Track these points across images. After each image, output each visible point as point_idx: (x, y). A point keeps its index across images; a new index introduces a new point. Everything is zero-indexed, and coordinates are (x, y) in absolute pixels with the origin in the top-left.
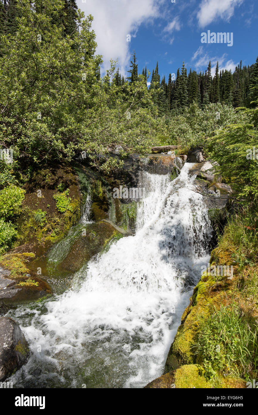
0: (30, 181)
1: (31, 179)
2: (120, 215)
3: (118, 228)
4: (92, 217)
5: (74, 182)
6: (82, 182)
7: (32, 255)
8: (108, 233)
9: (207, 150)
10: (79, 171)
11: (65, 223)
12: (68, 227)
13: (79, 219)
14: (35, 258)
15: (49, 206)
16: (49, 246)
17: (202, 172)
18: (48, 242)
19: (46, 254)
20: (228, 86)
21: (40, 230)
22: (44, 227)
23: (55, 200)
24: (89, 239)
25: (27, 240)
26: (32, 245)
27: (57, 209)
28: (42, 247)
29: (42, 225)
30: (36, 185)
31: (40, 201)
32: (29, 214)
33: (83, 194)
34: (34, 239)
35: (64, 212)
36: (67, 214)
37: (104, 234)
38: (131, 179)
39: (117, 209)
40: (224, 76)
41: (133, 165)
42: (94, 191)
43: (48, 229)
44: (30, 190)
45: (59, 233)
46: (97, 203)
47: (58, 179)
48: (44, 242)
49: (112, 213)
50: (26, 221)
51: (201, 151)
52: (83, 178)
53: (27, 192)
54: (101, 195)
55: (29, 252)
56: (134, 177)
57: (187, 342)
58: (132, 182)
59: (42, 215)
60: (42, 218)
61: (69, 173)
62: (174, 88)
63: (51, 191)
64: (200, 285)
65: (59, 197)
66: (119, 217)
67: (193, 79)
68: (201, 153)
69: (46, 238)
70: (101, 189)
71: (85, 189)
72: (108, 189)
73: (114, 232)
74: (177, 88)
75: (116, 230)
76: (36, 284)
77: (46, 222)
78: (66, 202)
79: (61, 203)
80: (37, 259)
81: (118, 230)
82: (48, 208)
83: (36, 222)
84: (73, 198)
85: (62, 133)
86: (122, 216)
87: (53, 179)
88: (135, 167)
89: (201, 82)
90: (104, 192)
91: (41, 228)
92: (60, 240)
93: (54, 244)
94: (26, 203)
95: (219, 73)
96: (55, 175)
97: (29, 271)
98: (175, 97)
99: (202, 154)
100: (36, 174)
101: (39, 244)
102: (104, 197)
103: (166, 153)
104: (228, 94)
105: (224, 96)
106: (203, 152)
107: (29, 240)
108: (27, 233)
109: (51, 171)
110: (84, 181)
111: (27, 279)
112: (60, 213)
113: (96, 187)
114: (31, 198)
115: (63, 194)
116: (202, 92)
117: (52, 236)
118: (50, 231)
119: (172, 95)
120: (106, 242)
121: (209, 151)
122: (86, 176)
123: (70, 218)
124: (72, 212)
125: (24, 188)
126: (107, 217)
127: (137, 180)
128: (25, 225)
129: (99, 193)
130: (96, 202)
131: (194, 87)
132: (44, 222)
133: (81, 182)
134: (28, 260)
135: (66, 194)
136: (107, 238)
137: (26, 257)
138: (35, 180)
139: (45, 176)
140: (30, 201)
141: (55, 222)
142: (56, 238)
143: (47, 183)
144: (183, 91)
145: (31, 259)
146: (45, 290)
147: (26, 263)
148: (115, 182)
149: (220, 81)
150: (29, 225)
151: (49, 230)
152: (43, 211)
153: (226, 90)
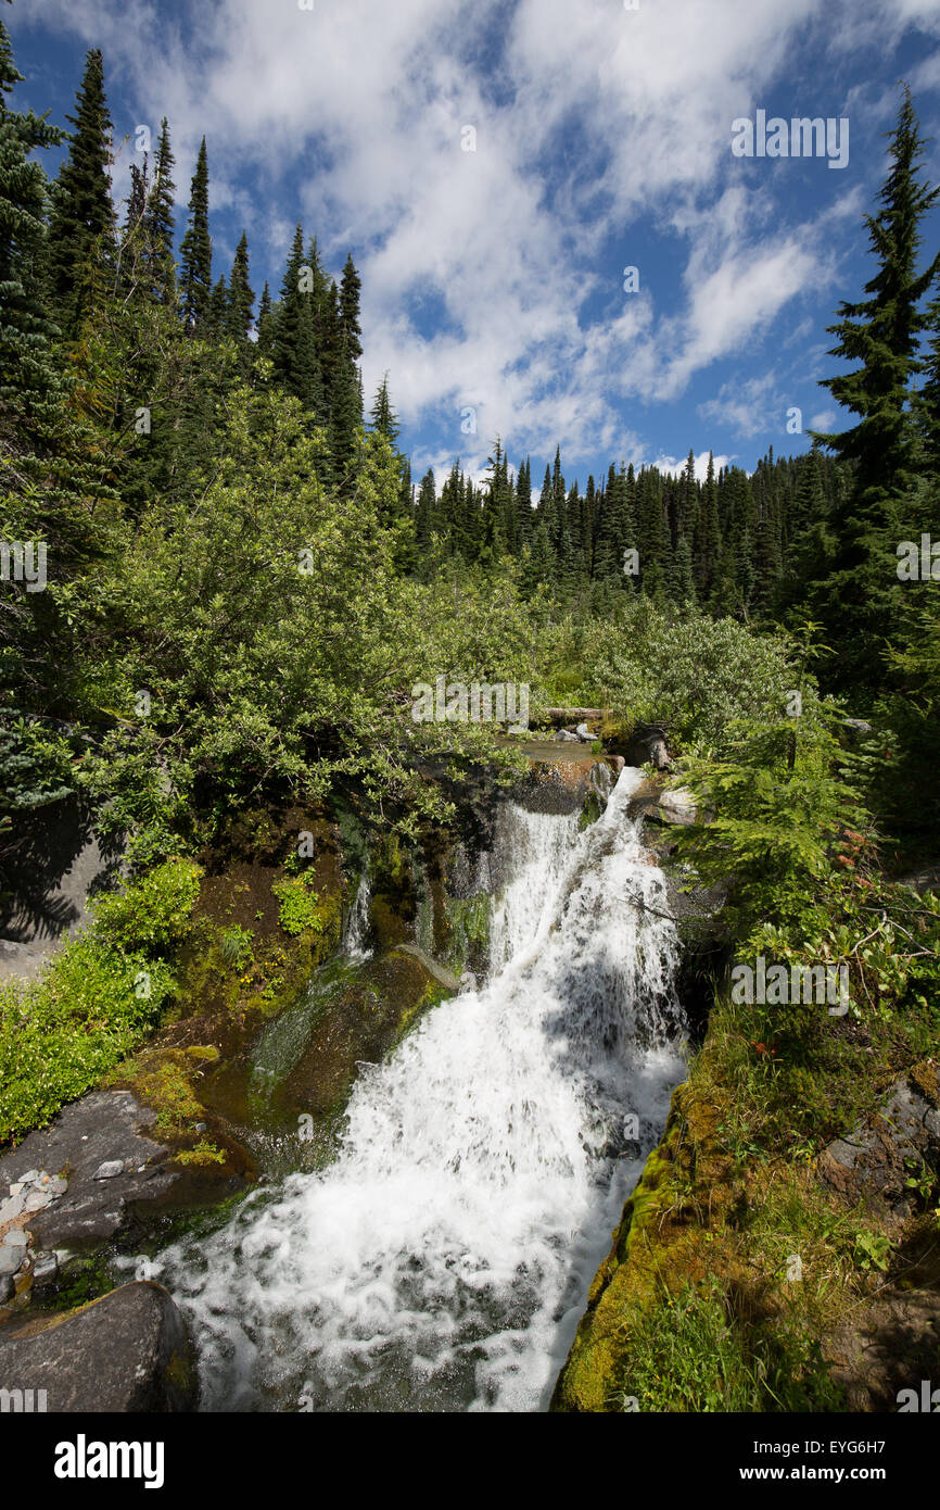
0: (217, 841)
1: (218, 834)
2: (444, 931)
3: (438, 971)
4: (372, 939)
5: (328, 845)
6: (348, 844)
7: (210, 1052)
8: (410, 990)
9: (678, 737)
10: (341, 809)
11: (300, 962)
12: (306, 971)
13: (337, 946)
14: (219, 1064)
15: (260, 915)
16: (256, 1022)
17: (663, 807)
18: (254, 1015)
19: (247, 1051)
20: (740, 511)
21: (233, 978)
22: (246, 970)
23: (276, 897)
24: (360, 1008)
25: (201, 1006)
26: (213, 1022)
27: (282, 924)
28: (236, 1030)
29: (240, 966)
30: (229, 853)
31: (239, 902)
32: (209, 938)
33: (350, 877)
34: (218, 1005)
35: (299, 934)
36: (305, 939)
37: (401, 993)
38: (477, 826)
39: (438, 911)
40: (729, 482)
41: (482, 785)
42: (379, 862)
43: (255, 977)
44: (214, 868)
45: (284, 989)
46: (386, 896)
47: (288, 836)
48: (244, 1012)
49: (424, 926)
50: (200, 955)
51: (662, 738)
52: (353, 829)
53: (209, 874)
54: (396, 872)
55: (205, 1043)
56: (484, 821)
57: (599, 1378)
58: (478, 837)
59: (241, 940)
60: (242, 948)
61: (317, 817)
62: (601, 512)
63: (267, 871)
64: (638, 1198)
65: (288, 893)
66: (443, 937)
67: (650, 490)
68: (662, 744)
69: (249, 1003)
70: (397, 857)
71: (355, 863)
72: (415, 853)
73: (429, 988)
74: (609, 510)
75: (432, 978)
76: (219, 1158)
77: (252, 959)
78: (306, 906)
79: (293, 909)
80: (224, 1067)
81: (439, 977)
82: (258, 919)
83: (225, 960)
84: (323, 894)
85: (302, 727)
86: (450, 933)
87: (274, 837)
88: (488, 790)
89: (671, 498)
90: (406, 864)
91: (239, 974)
92: (284, 1009)
93: (269, 1021)
94: (203, 906)
95: (717, 473)
96: (280, 826)
97: (203, 1112)
98: (604, 534)
99: (666, 747)
100: (233, 823)
101: (230, 1021)
102: (406, 880)
103: (573, 727)
104: (741, 529)
105: (731, 534)
106: (667, 742)
107: (206, 1006)
108: (200, 985)
109: (270, 812)
110: (355, 838)
111: (198, 1141)
112: (288, 937)
113: (384, 850)
114: (217, 891)
115: (297, 882)
116: (673, 524)
117: (264, 998)
118: (260, 982)
119: (597, 528)
120: (405, 1017)
121: (683, 740)
122: (359, 825)
123: (313, 948)
124: (318, 933)
125: (201, 862)
126: (409, 937)
127: (493, 829)
128: (197, 965)
129: (391, 868)
130: (383, 892)
131: (653, 511)
132: (247, 958)
133: (345, 844)
134: (200, 1069)
135: (307, 882)
136: (409, 1006)
137: (196, 1062)
138: (227, 840)
139: (255, 829)
140: (212, 900)
141: (273, 959)
142: (275, 1002)
143: (258, 848)
144: (622, 532)
145: (209, 1068)
146: (242, 1175)
147: (193, 1083)
148: (436, 834)
149: (720, 494)
150: (207, 965)
151: (257, 980)
152: (244, 929)
153: (736, 521)
